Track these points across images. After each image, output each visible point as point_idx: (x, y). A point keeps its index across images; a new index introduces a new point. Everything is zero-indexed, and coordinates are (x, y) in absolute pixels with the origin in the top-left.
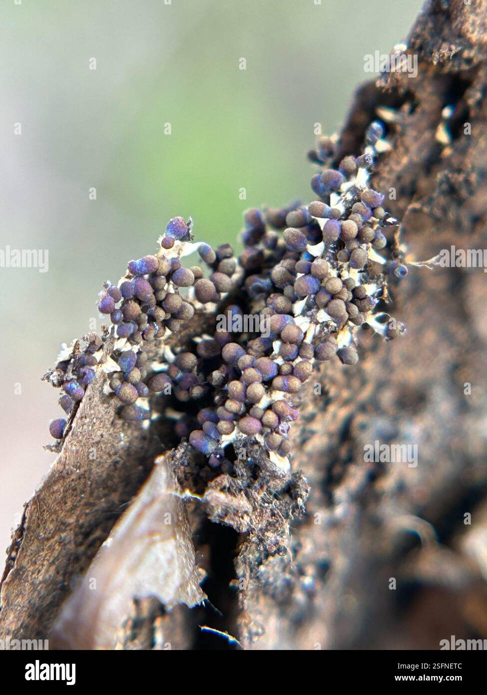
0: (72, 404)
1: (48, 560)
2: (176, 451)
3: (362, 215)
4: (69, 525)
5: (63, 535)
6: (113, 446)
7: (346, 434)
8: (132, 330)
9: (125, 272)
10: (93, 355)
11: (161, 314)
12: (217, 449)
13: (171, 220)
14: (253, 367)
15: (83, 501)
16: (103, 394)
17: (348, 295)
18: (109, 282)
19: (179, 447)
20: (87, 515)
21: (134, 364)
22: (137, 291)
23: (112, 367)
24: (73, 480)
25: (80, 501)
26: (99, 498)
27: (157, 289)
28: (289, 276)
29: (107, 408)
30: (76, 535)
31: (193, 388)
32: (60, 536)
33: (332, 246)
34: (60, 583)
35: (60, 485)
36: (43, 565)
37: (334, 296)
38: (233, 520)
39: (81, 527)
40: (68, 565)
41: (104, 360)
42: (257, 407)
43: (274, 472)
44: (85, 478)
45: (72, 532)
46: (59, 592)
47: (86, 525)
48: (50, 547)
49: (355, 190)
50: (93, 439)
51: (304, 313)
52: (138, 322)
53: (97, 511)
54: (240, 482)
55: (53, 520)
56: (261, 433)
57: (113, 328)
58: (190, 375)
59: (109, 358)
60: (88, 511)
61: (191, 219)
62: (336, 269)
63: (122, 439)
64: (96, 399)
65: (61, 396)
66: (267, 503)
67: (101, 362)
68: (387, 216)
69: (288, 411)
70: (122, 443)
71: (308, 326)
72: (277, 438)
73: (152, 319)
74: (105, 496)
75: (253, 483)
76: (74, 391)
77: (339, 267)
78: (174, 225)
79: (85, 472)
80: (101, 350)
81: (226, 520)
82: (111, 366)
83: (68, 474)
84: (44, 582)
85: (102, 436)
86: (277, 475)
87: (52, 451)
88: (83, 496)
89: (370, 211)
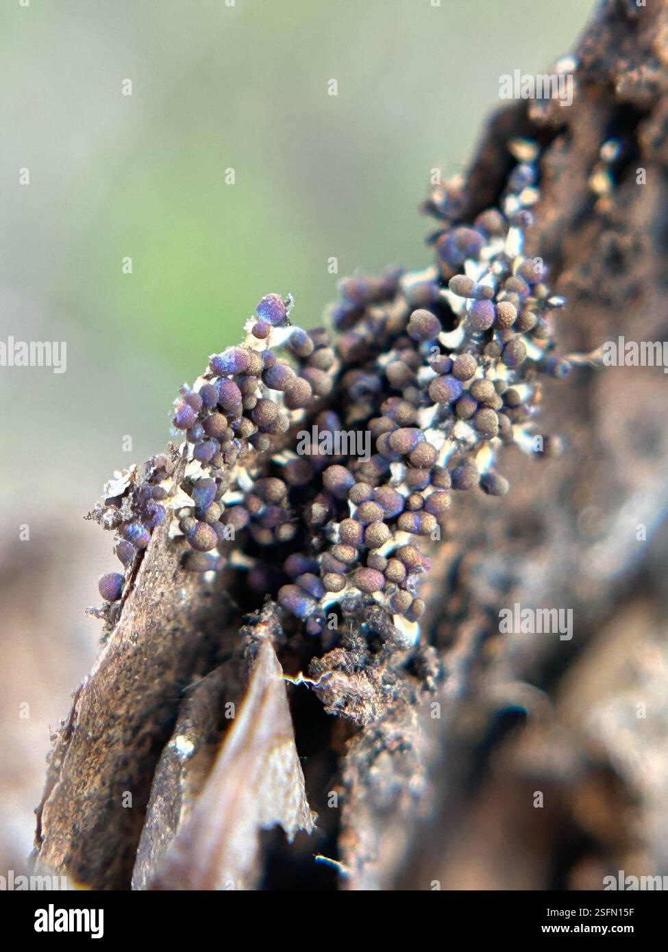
0: (135, 555)
1: (94, 768)
2: (263, 614)
3: (520, 294)
4: (119, 717)
5: (111, 732)
6: (173, 607)
7: (454, 581)
8: (214, 450)
9: (205, 371)
10: (161, 486)
11: (249, 428)
12: (318, 611)
13: (264, 298)
14: (373, 500)
15: (136, 684)
16: (168, 538)
17: (499, 403)
18: (186, 386)
19: (265, 609)
20: (138, 702)
21: (213, 496)
22: (222, 398)
23: (184, 501)
24: (128, 657)
25: (132, 684)
26: (153, 679)
27: (247, 394)
28: (411, 373)
29: (171, 556)
30: (125, 731)
31: (280, 526)
32: (108, 734)
33: (475, 335)
34: (106, 798)
35: (114, 666)
36: (88, 775)
37: (482, 404)
38: (355, 711)
39: (130, 719)
40: (115, 772)
41: (174, 492)
42: (376, 555)
43: (401, 642)
44: (141, 653)
45: (121, 726)
46: (105, 810)
47: (137, 716)
48: (97, 750)
49: (503, 258)
50: (152, 600)
51: (435, 425)
52: (221, 440)
53: (149, 696)
54: (356, 657)
55: (103, 714)
56: (383, 590)
57: (186, 448)
58: (277, 509)
59: (179, 489)
60: (139, 697)
61: (291, 297)
62: (482, 366)
63: (184, 597)
64: (161, 546)
65: (118, 543)
66: (389, 684)
67: (170, 495)
68: (550, 296)
69: (420, 560)
70: (183, 602)
71: (442, 444)
72: (407, 597)
73: (238, 434)
74: (160, 675)
75: (372, 658)
76: (138, 536)
77: (485, 364)
78: (270, 306)
79: (142, 645)
80: (170, 478)
81: (346, 712)
82: (182, 500)
83: (124, 649)
84: (89, 798)
85: (162, 594)
86: (404, 647)
87: (98, 617)
88: (136, 677)
89: (528, 290)
